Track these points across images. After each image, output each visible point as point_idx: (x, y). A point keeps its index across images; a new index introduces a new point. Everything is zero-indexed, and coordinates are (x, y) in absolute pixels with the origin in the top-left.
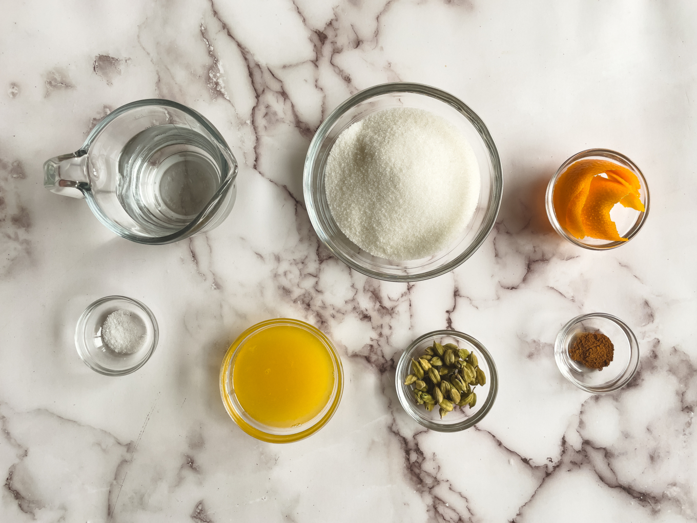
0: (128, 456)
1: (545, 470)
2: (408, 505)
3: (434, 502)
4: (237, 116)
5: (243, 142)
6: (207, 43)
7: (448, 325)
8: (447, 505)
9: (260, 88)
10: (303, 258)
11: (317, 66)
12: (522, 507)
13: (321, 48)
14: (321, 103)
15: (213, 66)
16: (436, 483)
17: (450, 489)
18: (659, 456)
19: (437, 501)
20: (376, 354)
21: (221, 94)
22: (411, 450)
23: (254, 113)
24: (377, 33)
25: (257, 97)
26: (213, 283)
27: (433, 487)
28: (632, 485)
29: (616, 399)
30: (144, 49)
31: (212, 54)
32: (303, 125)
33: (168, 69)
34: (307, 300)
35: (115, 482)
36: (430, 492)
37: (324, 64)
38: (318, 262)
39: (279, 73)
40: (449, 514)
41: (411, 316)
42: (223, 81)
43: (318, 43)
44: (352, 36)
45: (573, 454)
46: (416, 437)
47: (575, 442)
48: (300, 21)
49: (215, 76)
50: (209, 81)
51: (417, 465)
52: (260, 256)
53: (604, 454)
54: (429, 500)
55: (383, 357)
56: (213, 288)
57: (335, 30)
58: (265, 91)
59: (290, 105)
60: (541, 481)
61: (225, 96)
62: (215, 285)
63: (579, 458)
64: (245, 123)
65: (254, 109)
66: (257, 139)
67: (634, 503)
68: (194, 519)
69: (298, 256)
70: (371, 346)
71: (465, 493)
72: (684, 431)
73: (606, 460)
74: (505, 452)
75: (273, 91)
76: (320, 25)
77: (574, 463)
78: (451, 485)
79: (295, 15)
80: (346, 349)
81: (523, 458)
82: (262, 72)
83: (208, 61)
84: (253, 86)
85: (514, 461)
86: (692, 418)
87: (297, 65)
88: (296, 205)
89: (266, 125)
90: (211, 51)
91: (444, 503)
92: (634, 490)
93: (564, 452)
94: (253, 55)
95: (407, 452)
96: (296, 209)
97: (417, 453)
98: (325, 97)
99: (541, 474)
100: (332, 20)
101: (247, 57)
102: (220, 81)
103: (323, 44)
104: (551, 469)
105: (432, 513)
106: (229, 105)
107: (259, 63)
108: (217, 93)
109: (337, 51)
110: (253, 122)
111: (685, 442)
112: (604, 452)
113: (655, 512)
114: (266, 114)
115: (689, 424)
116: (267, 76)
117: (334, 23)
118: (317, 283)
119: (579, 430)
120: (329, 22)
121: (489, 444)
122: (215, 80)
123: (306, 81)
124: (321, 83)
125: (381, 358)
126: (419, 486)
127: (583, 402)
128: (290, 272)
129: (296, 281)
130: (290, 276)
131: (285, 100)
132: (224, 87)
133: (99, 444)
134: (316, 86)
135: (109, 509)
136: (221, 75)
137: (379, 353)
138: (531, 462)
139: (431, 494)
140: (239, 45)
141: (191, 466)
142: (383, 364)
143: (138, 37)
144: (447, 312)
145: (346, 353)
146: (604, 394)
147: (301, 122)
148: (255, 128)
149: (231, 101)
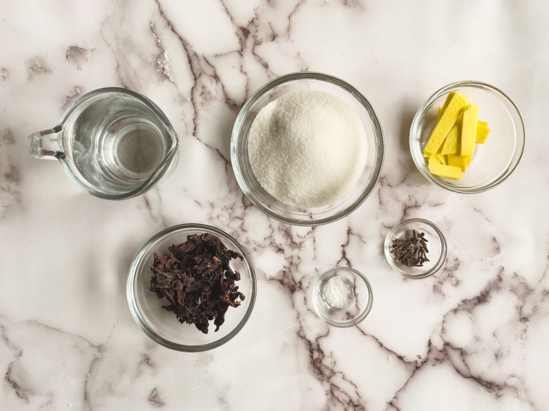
0: (99, 356)
1: (415, 364)
2: (312, 390)
3: (331, 388)
4: (180, 95)
5: (185, 115)
6: (156, 37)
7: (342, 256)
8: (341, 390)
9: (197, 73)
10: (232, 205)
11: (242, 55)
12: (398, 392)
13: (245, 41)
14: (245, 85)
15: (161, 55)
16: (332, 374)
17: (343, 378)
18: (502, 355)
19: (334, 388)
20: (288, 278)
21: (167, 77)
22: (314, 349)
23: (193, 93)
24: (289, 29)
25: (195, 79)
26: (163, 224)
27: (331, 377)
28: (481, 376)
29: (470, 311)
30: (106, 41)
31: (159, 46)
32: (231, 102)
33: (125, 58)
35: (89, 375)
36: (328, 381)
37: (248, 53)
38: (243, 208)
39: (213, 61)
40: (342, 397)
41: (315, 249)
42: (169, 67)
43: (243, 37)
44: (269, 32)
45: (437, 353)
46: (318, 340)
47: (438, 344)
48: (228, 19)
49: (162, 63)
50: (157, 67)
51: (318, 360)
52: (198, 203)
53: (460, 353)
54: (327, 386)
55: (293, 280)
57: (256, 26)
58: (202, 75)
59: (221, 86)
60: (412, 373)
61: (170, 79)
62: (164, 226)
63: (441, 356)
64: (186, 100)
65: (193, 89)
66: (196, 113)
67: (482, 390)
68: (151, 401)
69: (228, 203)
70: (284, 272)
71: (354, 382)
72: (521, 336)
73: (461, 357)
74: (385, 351)
75: (207, 75)
76: (244, 23)
77: (437, 360)
78: (344, 375)
79: (224, 14)
80: (265, 274)
81: (399, 355)
82: (199, 60)
83: (156, 51)
84: (192, 71)
85: (392, 358)
86: (527, 326)
87: (226, 54)
88: (226, 164)
89: (203, 102)
90: (159, 43)
91: (339, 389)
92: (483, 380)
93: (429, 351)
94: (191, 46)
95: (311, 351)
96: (226, 167)
97: (318, 352)
98: (248, 80)
99: (412, 367)
100: (253, 18)
101: (187, 48)
102: (166, 67)
103: (247, 37)
104: (419, 363)
105: (330, 396)
106: (174, 86)
107: (197, 53)
108: (164, 76)
109: (257, 43)
110: (192, 99)
111: (522, 344)
112: (460, 351)
113: (498, 396)
114: (202, 93)
115: (525, 331)
116: (203, 63)
117: (255, 21)
118: (242, 224)
119: (441, 335)
120: (251, 20)
121: (373, 346)
122: (162, 66)
123: (233, 67)
124: (245, 69)
125: (291, 281)
126: (320, 376)
127: (444, 314)
128: (222, 216)
129: (227, 222)
130: (222, 219)
131: (217, 82)
132: (169, 72)
133: (77, 347)
134: (241, 71)
135: (85, 395)
136: (167, 63)
137: (290, 277)
138: (404, 359)
139: (329, 382)
140: (181, 39)
141: (148, 363)
142: (293, 286)
143: (101, 32)
144: (342, 246)
145: (265, 277)
146: (461, 308)
147: (230, 99)
148: (194, 104)
149: (175, 83)
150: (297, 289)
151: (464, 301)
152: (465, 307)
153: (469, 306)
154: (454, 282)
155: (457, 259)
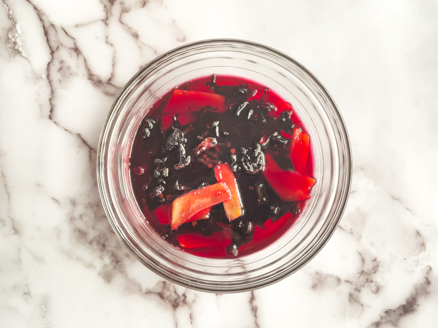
4: (33, 72)
5: (39, 95)
6: (7, 8)
9: (54, 45)
11: (107, 24)
13: (111, 8)
14: (111, 57)
15: (12, 28)
20: (168, 290)
21: (18, 52)
23: (49, 68)
25: (52, 53)
26: (12, 228)
29: (394, 324)
31: (11, 17)
32: (95, 78)
34: (102, 241)
37: (114, 22)
39: (72, 32)
42: (21, 40)
43: (108, 4)
49: (13, 37)
50: (8, 41)
52: (56, 201)
55: (175, 292)
56: (11, 233)
58: (60, 48)
59: (83, 60)
61: (22, 54)
62: (13, 230)
64: (41, 77)
65: (49, 64)
66: (52, 92)
70: (164, 283)
75: (67, 48)
80: (140, 286)
82: (56, 31)
83: (7, 24)
84: (48, 44)
87: (88, 24)
88: (90, 152)
89: (61, 78)
90: (10, 15)
94: (47, 17)
96: (90, 155)
98: (115, 52)
101: (43, 18)
102: (18, 41)
103: (112, 4)
106: (26, 62)
107: (54, 24)
108: (15, 51)
109: (125, 11)
110: (48, 76)
114: (61, 69)
116: (62, 35)
122: (13, 40)
123: (97, 38)
124: (111, 40)
125: (173, 294)
128: (85, 215)
129: (92, 223)
130: (85, 219)
131: (78, 55)
132: (22, 46)
134: (107, 42)
136: (19, 36)
137: (172, 289)
140: (35, 8)
142: (176, 300)
145: (140, 290)
146: (383, 321)
147: (93, 75)
148: (50, 82)
149: (28, 58)
150: (181, 304)
151: (388, 312)
152: (389, 319)
153: (393, 317)
154: (374, 289)
155: (375, 260)
